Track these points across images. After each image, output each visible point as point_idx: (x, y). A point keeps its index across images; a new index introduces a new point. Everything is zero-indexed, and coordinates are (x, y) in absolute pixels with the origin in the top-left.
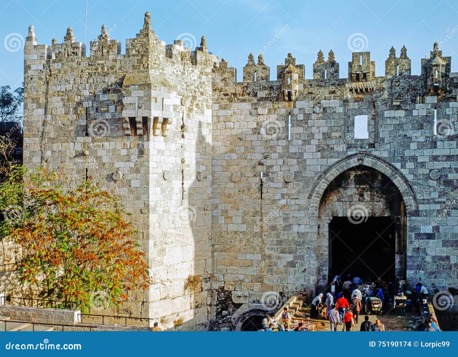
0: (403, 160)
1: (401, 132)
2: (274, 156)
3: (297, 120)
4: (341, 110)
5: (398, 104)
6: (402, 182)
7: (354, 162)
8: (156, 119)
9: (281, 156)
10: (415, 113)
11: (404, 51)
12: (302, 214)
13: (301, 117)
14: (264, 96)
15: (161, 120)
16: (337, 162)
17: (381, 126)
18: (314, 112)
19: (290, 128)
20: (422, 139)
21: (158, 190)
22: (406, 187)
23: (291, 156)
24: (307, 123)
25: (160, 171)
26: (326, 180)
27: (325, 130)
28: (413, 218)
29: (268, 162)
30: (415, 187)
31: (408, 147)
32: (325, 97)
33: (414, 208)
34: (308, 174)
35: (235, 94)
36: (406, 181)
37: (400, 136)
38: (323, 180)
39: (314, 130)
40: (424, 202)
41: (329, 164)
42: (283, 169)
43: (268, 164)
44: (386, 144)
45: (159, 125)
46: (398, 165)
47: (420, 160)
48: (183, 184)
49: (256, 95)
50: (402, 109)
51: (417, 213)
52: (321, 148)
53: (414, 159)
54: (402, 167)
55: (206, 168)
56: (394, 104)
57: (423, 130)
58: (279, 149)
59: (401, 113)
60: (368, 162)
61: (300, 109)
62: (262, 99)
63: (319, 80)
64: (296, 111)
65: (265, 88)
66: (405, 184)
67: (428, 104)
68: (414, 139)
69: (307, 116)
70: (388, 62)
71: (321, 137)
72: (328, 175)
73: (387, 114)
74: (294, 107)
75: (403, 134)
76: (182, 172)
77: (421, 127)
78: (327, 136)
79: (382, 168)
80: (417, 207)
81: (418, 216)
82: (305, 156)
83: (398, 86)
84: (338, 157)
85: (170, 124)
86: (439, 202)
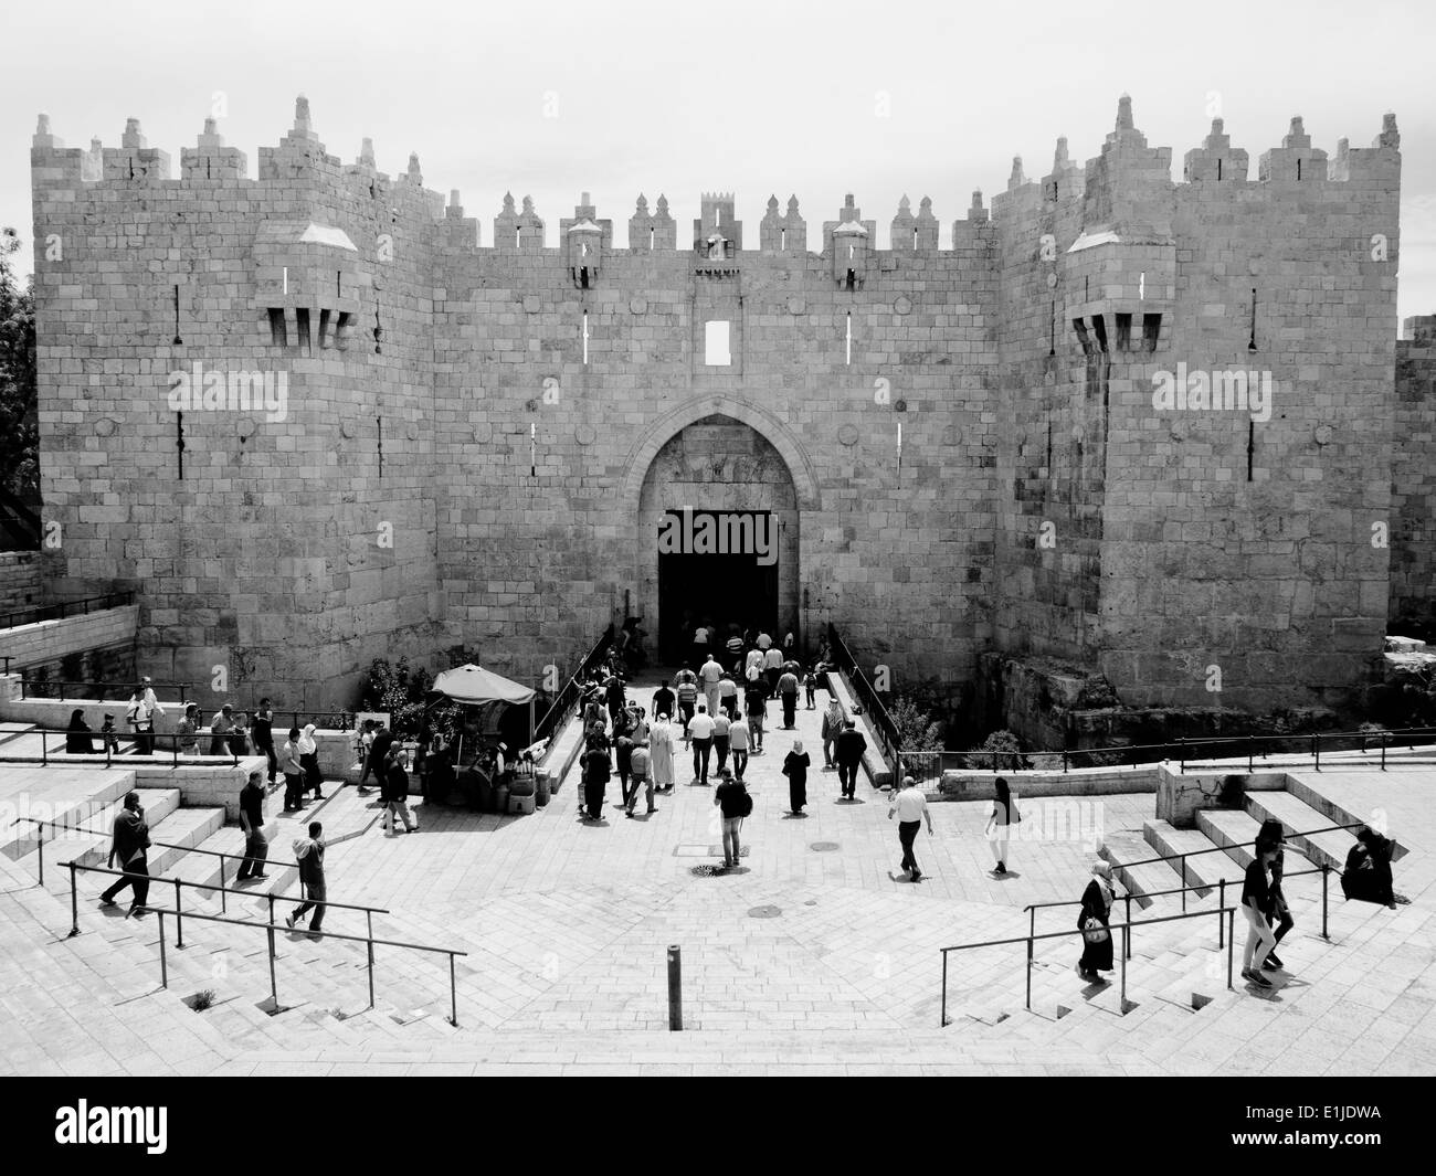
1: (789, 356)
3: (600, 326)
6: (791, 447)
7: (706, 409)
8: (325, 314)
9: (570, 394)
10: (812, 320)
11: (793, 204)
13: (606, 320)
14: (536, 277)
15: (335, 316)
16: (675, 409)
18: (630, 312)
19: (585, 339)
20: (825, 369)
21: (333, 456)
22: (799, 458)
23: (589, 394)
24: (617, 332)
25: (334, 419)
26: (655, 441)
27: (651, 346)
28: (812, 514)
29: (545, 405)
30: (814, 457)
31: (801, 382)
32: (651, 283)
33: (811, 496)
34: (621, 429)
36: (800, 447)
38: (649, 442)
39: (633, 346)
40: (829, 484)
41: (658, 411)
42: (574, 418)
43: (545, 408)
44: (763, 375)
45: (331, 327)
46: (784, 417)
47: (822, 407)
48: (379, 446)
49: (518, 274)
50: (790, 313)
51: (815, 506)
52: (644, 381)
54: (791, 420)
55: (424, 415)
57: (827, 354)
58: (566, 381)
59: (787, 321)
60: (730, 409)
61: (604, 305)
62: (532, 283)
63: (638, 250)
64: (596, 309)
66: (795, 451)
67: (836, 305)
68: (810, 369)
69: (619, 320)
70: (764, 226)
71: (645, 359)
72: (658, 432)
74: (593, 301)
75: (793, 358)
76: (378, 421)
77: (824, 347)
78: (654, 357)
79: (755, 421)
80: (819, 495)
81: (820, 509)
82: (615, 395)
83: (783, 269)
84: (676, 399)
85: (352, 325)
86: (854, 486)
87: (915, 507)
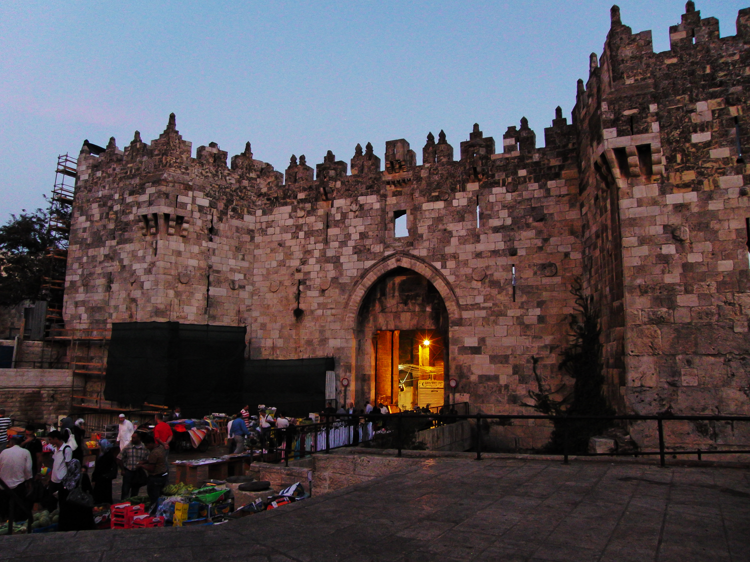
0: (444, 259)
1: (440, 227)
2: (312, 261)
3: (335, 221)
4: (377, 206)
5: (437, 194)
6: (443, 284)
7: (392, 264)
9: (318, 261)
10: (455, 203)
11: (442, 135)
12: (337, 326)
13: (338, 217)
14: (304, 197)
16: (374, 265)
17: (419, 221)
18: (351, 211)
19: (327, 229)
20: (463, 233)
22: (448, 291)
23: (328, 260)
24: (344, 223)
26: (364, 286)
27: (361, 229)
28: (456, 328)
29: (306, 268)
30: (457, 291)
31: (449, 242)
32: (362, 193)
33: (457, 316)
34: (344, 280)
35: (276, 198)
36: (448, 284)
37: (439, 231)
38: (360, 286)
39: (351, 230)
40: (466, 308)
41: (365, 268)
42: (320, 275)
43: (306, 271)
44: (425, 240)
46: (437, 265)
47: (462, 257)
49: (296, 197)
50: (441, 200)
51: (460, 322)
52: (357, 250)
53: (455, 256)
54: (442, 267)
55: (245, 276)
56: (433, 194)
57: (464, 223)
58: (317, 254)
59: (440, 205)
60: (406, 263)
61: (338, 208)
62: (302, 201)
63: (356, 175)
64: (333, 211)
65: (304, 190)
66: (446, 288)
67: (469, 192)
68: (454, 233)
69: (344, 216)
70: (425, 150)
71: (358, 237)
72: (365, 280)
73: (426, 206)
74: (332, 206)
75: (443, 228)
77: (462, 219)
78: (363, 236)
79: (420, 268)
80: (461, 315)
81: (462, 325)
82: (342, 260)
83: (437, 174)
84: (374, 259)
86: (484, 308)
87: (527, 322)
